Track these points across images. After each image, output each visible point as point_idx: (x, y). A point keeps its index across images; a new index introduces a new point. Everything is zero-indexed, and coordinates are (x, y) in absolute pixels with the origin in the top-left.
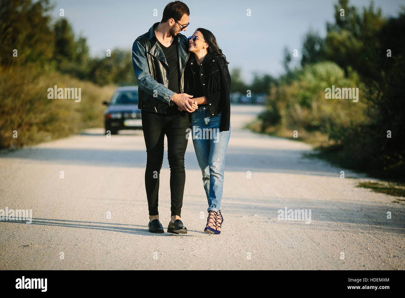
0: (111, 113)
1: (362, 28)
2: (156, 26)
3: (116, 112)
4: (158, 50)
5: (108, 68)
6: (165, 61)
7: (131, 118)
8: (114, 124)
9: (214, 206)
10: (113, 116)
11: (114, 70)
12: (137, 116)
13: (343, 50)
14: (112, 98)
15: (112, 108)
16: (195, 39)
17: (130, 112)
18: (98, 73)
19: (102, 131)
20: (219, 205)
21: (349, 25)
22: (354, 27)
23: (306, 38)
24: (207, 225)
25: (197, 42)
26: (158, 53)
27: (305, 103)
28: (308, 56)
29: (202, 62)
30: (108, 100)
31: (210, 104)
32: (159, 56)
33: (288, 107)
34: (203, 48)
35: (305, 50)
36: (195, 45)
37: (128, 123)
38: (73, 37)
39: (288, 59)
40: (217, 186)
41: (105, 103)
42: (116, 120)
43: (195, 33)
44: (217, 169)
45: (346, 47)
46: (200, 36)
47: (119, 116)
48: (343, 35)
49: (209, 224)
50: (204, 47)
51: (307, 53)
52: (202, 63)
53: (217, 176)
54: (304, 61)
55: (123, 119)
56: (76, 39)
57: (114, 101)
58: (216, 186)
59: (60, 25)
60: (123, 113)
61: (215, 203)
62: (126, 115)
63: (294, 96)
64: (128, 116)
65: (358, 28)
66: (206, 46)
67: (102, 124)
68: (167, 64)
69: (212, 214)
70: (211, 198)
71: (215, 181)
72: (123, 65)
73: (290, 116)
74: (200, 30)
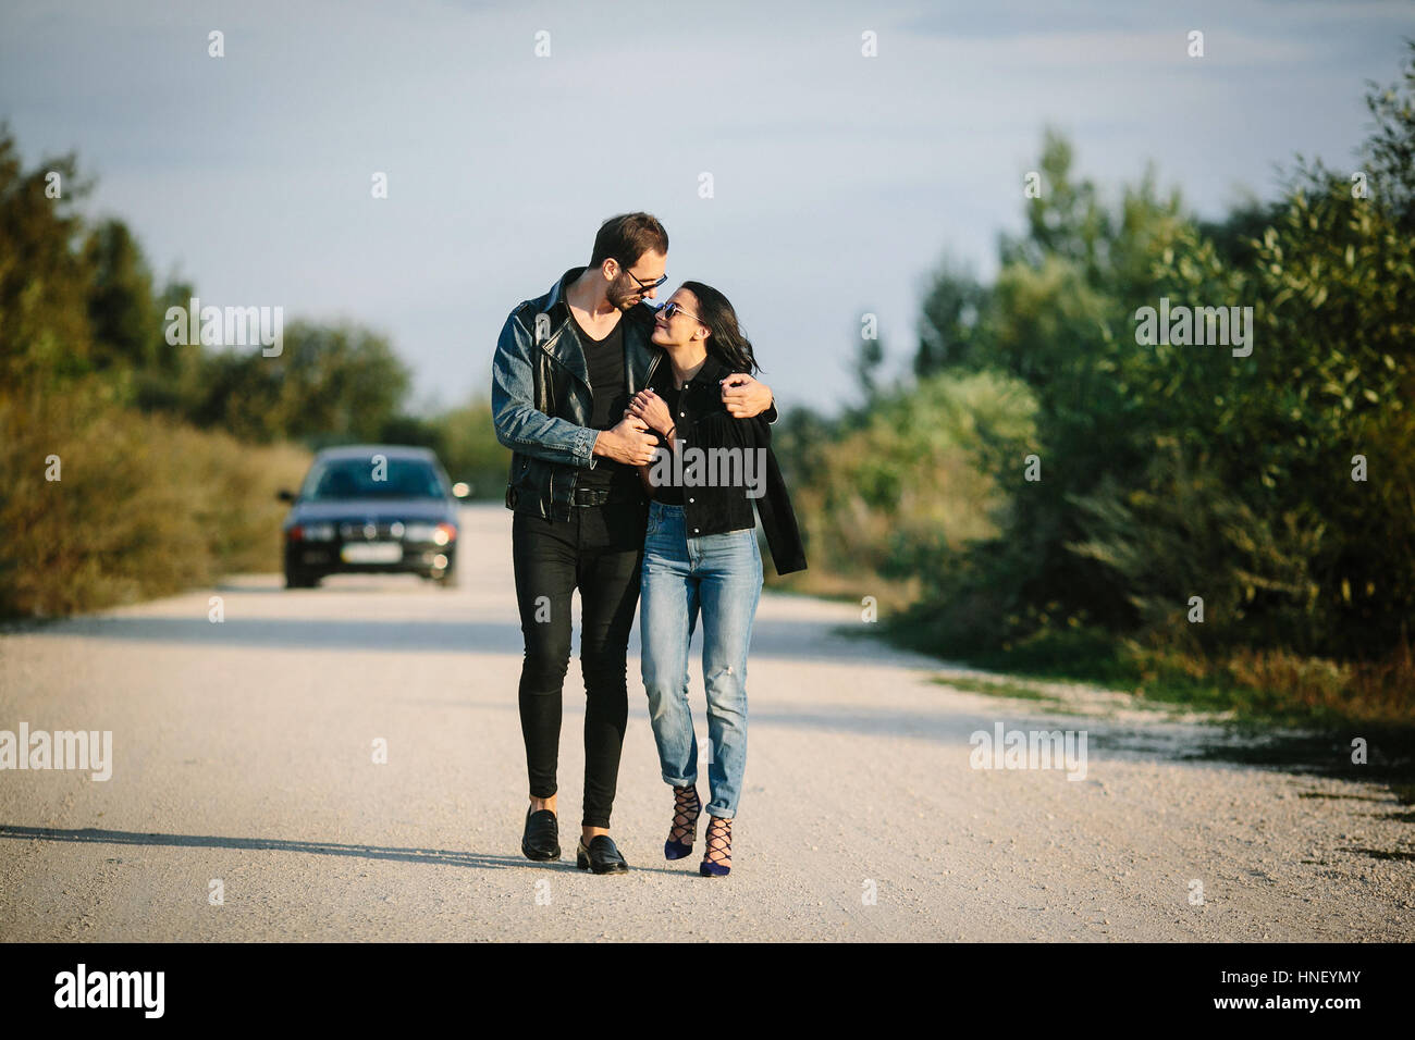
0: (303, 524)
1: (1117, 249)
2: (572, 277)
3: (318, 523)
4: (567, 343)
5: (270, 387)
6: (583, 375)
7: (362, 539)
8: (312, 558)
9: (723, 804)
10: (310, 534)
11: (289, 393)
12: (379, 533)
13: (1048, 325)
14: (304, 482)
15: (306, 511)
16: (669, 314)
17: (359, 522)
18: (234, 402)
19: (277, 580)
20: (736, 797)
21: (1076, 243)
22: (1091, 250)
23: (931, 286)
24: (707, 855)
25: (675, 321)
26: (568, 352)
27: (882, 496)
28: (939, 346)
29: (689, 379)
30: (294, 488)
31: (692, 500)
32: (569, 360)
33: (829, 506)
34: (693, 339)
35: (928, 325)
36: (668, 327)
37: (355, 553)
38: (145, 282)
39: (873, 354)
40: (729, 747)
41: (286, 497)
42: (318, 545)
43: (677, 294)
44: (726, 698)
45: (1060, 316)
46: (689, 302)
47: (326, 533)
48: (1049, 274)
49: (711, 855)
50: (696, 338)
51: (933, 335)
52: (690, 384)
53: (726, 717)
54: (925, 363)
55: (338, 543)
56: (159, 287)
57: (312, 490)
58: (725, 745)
59: (105, 243)
60: (337, 523)
61: (726, 795)
62: (348, 532)
63: (852, 475)
64: (353, 532)
65: (1102, 252)
66: (702, 335)
67: (277, 559)
68: (590, 387)
69: (719, 823)
70: (716, 782)
71: (722, 729)
72: (317, 378)
73: (837, 537)
74: (690, 286)
